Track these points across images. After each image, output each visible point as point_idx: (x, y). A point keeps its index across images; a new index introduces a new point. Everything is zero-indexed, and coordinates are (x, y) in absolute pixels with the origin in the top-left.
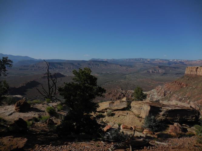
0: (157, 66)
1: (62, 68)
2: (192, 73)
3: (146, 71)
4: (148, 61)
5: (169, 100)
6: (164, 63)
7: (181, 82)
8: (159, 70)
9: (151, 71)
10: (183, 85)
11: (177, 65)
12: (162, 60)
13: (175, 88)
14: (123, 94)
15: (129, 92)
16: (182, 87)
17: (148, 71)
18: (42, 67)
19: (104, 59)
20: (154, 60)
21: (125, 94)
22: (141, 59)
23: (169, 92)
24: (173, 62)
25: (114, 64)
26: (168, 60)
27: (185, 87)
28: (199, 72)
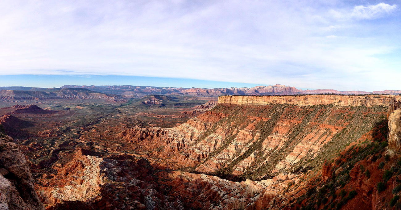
0: (152, 95)
1: (31, 99)
2: (226, 102)
3: (140, 102)
4: (138, 89)
5: (215, 133)
6: (157, 91)
7: (218, 113)
8: (155, 101)
9: (146, 102)
10: (222, 115)
11: (172, 94)
12: (154, 87)
13: (214, 120)
14: (144, 132)
15: (151, 130)
16: (221, 117)
17: (143, 102)
18: (5, 97)
19: (81, 86)
20: (144, 87)
21: (148, 132)
22: (128, 86)
23: (210, 125)
24: (167, 90)
25: (97, 93)
26: (161, 88)
27: (224, 117)
28: (233, 101)
